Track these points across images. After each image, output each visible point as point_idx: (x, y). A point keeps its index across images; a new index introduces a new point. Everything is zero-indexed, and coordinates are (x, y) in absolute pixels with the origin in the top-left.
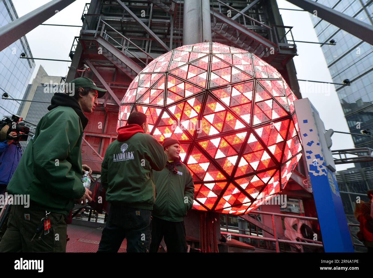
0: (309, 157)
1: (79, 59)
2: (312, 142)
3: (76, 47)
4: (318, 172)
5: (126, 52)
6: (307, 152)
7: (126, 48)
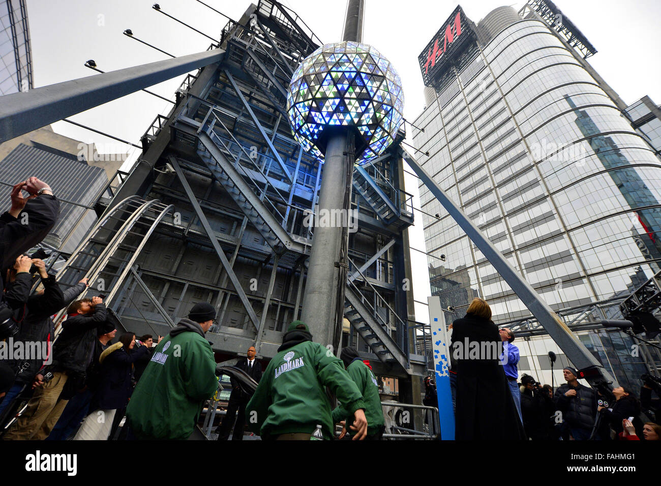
0: (436, 357)
1: (161, 153)
2: (440, 342)
3: (156, 130)
4: (442, 372)
5: (237, 165)
6: (435, 351)
7: (236, 158)
